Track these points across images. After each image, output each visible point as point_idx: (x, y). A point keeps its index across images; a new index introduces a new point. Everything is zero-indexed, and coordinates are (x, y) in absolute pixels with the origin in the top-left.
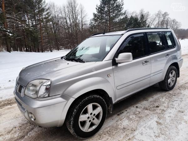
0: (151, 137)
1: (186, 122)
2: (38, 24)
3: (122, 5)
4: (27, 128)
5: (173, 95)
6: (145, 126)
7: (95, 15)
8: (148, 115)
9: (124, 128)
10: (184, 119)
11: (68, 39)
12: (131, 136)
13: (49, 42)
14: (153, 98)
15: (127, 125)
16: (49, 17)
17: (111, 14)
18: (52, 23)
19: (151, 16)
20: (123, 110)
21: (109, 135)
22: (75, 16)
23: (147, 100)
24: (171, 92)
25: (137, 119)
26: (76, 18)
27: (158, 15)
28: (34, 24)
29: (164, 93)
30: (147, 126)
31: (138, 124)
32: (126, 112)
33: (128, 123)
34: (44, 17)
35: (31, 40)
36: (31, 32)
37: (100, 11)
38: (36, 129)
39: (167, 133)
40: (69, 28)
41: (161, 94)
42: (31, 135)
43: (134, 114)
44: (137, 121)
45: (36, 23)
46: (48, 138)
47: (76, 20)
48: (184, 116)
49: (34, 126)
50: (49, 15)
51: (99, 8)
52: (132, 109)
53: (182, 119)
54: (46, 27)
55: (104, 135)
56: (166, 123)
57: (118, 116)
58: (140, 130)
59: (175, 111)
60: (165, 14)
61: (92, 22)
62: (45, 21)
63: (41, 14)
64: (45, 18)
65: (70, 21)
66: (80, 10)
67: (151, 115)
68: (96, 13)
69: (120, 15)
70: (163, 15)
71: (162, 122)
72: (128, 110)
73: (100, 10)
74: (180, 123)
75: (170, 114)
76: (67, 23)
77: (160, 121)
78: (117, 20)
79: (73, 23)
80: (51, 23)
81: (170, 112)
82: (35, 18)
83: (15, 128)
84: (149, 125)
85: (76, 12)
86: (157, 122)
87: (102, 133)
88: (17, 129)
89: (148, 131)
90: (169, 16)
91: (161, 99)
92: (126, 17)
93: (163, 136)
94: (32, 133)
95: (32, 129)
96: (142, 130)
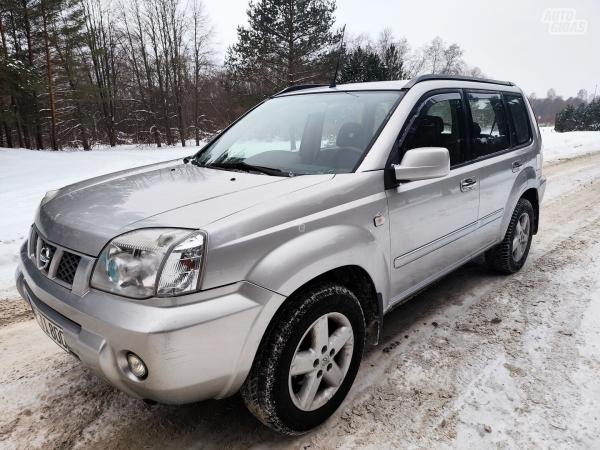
0: (504, 412)
1: (589, 362)
2: (38, 51)
3: (331, 11)
4: (76, 411)
5: (528, 284)
6: (476, 380)
7: (244, 35)
8: (476, 347)
9: (417, 392)
10: (581, 354)
11: (147, 108)
12: (446, 415)
13: (78, 116)
14: (473, 295)
15: (421, 380)
16: (79, 27)
17: (295, 36)
18: (91, 48)
19: (412, 52)
20: (395, 334)
21: (375, 416)
22: (172, 33)
23: (459, 303)
24: (519, 277)
25: (446, 360)
26: (178, 40)
27: (432, 51)
28: (25, 47)
29: (500, 282)
30: (484, 381)
31: (454, 377)
32: (408, 341)
33: (422, 376)
34: (60, 25)
35: (13, 103)
36: (13, 74)
37: (261, 22)
38: (110, 414)
39: (547, 398)
40: (149, 71)
41: (492, 284)
42: (96, 435)
43: (433, 345)
44: (448, 366)
45: (29, 46)
46: (166, 443)
47: (176, 45)
48: (578, 346)
49: (103, 403)
50: (81, 23)
51: (258, 12)
52: (423, 331)
53: (574, 355)
54: (67, 61)
55: (359, 418)
56: (533, 370)
57: (387, 355)
58: (468, 393)
59: (548, 333)
60: (453, 51)
61: (234, 56)
62: (66, 41)
63: (50, 16)
64: (65, 31)
65: (155, 49)
66: (190, 15)
67: (484, 347)
68: (248, 27)
69: (324, 40)
70: (446, 53)
71: (523, 367)
72: (413, 336)
73: (259, 18)
74: (575, 368)
75: (537, 340)
76: (144, 55)
77: (517, 364)
78: (313, 56)
79: (166, 56)
80: (86, 49)
81: (536, 335)
82: (28, 29)
83: (28, 413)
84: (488, 376)
85: (176, 17)
86: (508, 367)
87: (348, 410)
88: (38, 417)
89: (492, 395)
90: (462, 58)
91: (497, 299)
92: (343, 50)
93: (538, 408)
94: (100, 430)
95: (97, 415)
96: (472, 394)
